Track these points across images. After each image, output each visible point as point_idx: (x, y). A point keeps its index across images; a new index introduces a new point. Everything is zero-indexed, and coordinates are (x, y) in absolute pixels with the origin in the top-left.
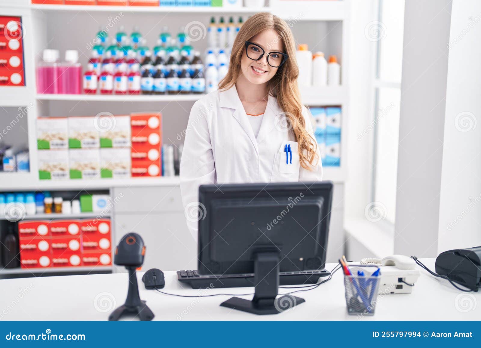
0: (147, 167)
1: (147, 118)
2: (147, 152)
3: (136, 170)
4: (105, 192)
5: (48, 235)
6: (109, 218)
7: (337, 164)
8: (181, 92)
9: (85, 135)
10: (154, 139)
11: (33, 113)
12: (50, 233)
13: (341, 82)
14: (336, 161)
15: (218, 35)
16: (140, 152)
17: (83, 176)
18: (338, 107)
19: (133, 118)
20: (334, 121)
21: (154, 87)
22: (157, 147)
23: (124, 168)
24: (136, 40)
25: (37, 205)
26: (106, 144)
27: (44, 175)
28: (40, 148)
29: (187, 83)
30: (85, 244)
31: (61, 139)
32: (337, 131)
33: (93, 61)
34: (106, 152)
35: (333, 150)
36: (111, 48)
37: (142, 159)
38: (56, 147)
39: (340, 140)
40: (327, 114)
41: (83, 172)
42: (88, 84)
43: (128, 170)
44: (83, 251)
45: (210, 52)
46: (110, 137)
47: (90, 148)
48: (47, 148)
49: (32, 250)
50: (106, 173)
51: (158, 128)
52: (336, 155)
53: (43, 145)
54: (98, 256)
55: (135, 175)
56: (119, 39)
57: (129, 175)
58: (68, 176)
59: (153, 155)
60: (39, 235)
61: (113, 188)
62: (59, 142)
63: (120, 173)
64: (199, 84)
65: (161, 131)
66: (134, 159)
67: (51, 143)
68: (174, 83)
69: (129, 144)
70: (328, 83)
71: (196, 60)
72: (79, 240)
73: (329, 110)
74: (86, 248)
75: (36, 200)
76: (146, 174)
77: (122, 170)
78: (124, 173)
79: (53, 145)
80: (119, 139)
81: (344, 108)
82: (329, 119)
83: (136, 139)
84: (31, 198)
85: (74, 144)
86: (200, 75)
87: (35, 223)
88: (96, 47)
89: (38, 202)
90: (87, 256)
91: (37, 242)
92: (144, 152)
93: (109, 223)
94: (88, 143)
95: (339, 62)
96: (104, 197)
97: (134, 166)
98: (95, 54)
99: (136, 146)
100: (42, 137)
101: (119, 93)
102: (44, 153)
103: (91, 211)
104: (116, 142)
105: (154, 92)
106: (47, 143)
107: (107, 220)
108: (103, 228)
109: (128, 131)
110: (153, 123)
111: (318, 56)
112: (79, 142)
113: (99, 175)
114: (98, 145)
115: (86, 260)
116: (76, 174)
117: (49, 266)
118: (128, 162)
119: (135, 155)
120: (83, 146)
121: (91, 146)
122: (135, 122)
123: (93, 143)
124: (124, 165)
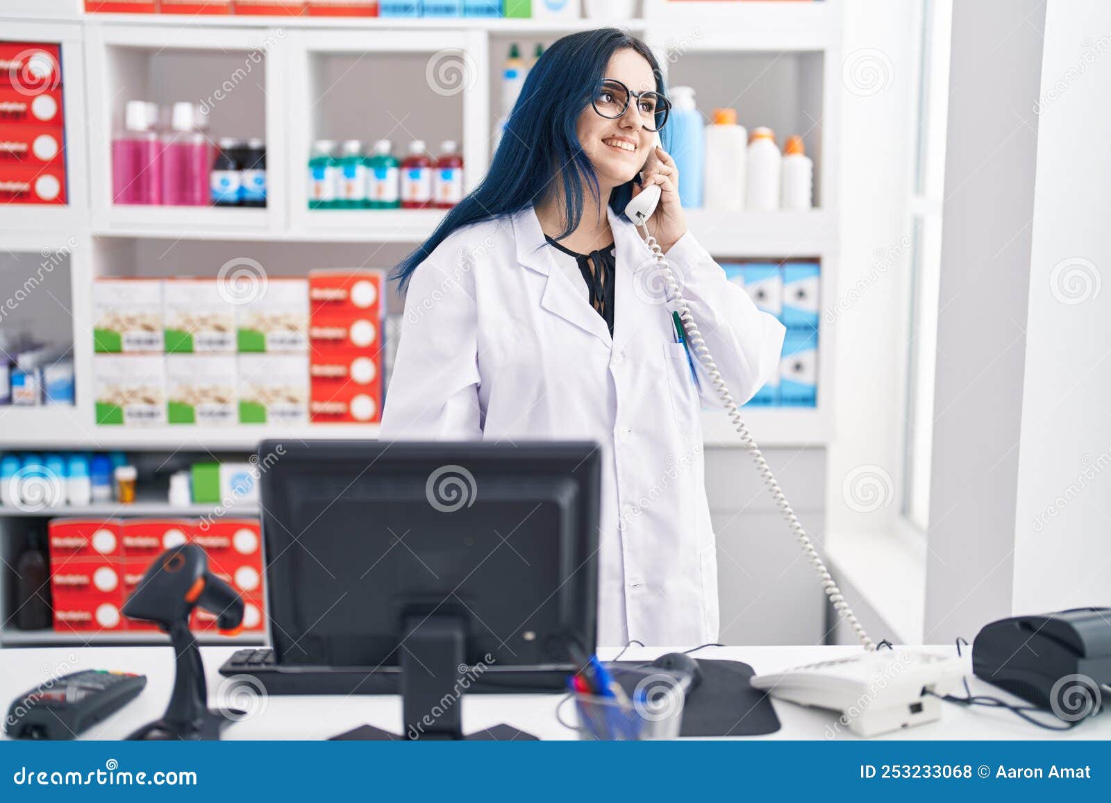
0: (347, 400)
1: (348, 283)
2: (348, 365)
3: (320, 407)
5: (116, 553)
6: (257, 517)
7: (809, 400)
9: (203, 321)
10: (362, 333)
11: (85, 267)
12: (121, 549)
14: (808, 392)
16: (332, 363)
17: (198, 418)
18: (814, 261)
19: (316, 283)
20: (801, 294)
22: (370, 352)
23: (293, 400)
25: (93, 483)
26: (251, 343)
27: (108, 413)
28: (99, 351)
31: (148, 328)
32: (808, 320)
34: (251, 362)
35: (798, 367)
37: (337, 380)
38: (136, 348)
39: (816, 340)
40: (784, 280)
41: (197, 409)
43: (303, 406)
46: (261, 329)
47: (214, 353)
48: (117, 351)
49: (79, 587)
50: (252, 413)
51: (375, 306)
52: (806, 378)
53: (108, 343)
55: (318, 417)
57: (305, 418)
58: (163, 417)
59: (363, 370)
60: (96, 553)
62: (144, 335)
63: (283, 414)
65: (377, 314)
66: (316, 381)
67: (124, 337)
69: (305, 346)
70: (781, 203)
73: (790, 270)
75: (91, 471)
76: (346, 417)
77: (288, 407)
78: (295, 414)
79: (128, 341)
80: (281, 333)
81: (826, 265)
82: (791, 290)
83: (319, 333)
84: (79, 466)
85: (178, 343)
87: (87, 526)
89: (95, 477)
91: (90, 570)
92: (340, 363)
93: (257, 530)
94: (210, 342)
97: (316, 396)
99: (321, 349)
100: (104, 322)
102: (108, 360)
103: (217, 500)
104: (273, 341)
106: (117, 338)
107: (253, 523)
108: (244, 542)
109: (302, 314)
110: (363, 295)
111: (761, 136)
112: (189, 339)
113: (234, 417)
114: (233, 346)
116: (181, 413)
117: (118, 628)
118: (302, 388)
119: (320, 370)
120: (197, 347)
121: (216, 347)
122: (319, 294)
123: (222, 342)
124: (294, 394)
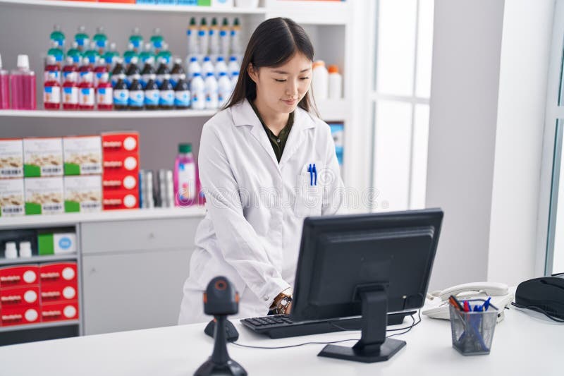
0: (122, 198)
1: (122, 138)
2: (122, 179)
3: (107, 202)
4: (70, 229)
6: (75, 260)
8: (162, 106)
9: (46, 160)
10: (130, 163)
13: (343, 95)
15: (199, 39)
16: (114, 179)
17: (43, 211)
18: (340, 123)
19: (106, 139)
20: (336, 139)
21: (129, 100)
22: (134, 173)
23: (93, 199)
24: (100, 44)
26: (71, 170)
29: (169, 96)
30: (44, 294)
31: (14, 165)
32: (339, 150)
33: (50, 68)
34: (71, 181)
36: (72, 52)
37: (116, 188)
38: (7, 176)
39: (342, 161)
41: (43, 206)
42: (48, 98)
43: (99, 202)
44: (41, 304)
45: (193, 60)
46: (77, 162)
47: (51, 176)
50: (72, 206)
51: (136, 149)
54: (61, 308)
55: (107, 207)
56: (80, 43)
57: (100, 208)
58: (23, 212)
59: (129, 182)
61: (80, 223)
62: (12, 169)
63: (88, 206)
64: (184, 96)
65: (139, 153)
66: (106, 188)
68: (154, 95)
69: (100, 170)
70: (329, 96)
71: (176, 69)
72: (36, 290)
74: (45, 299)
76: (121, 206)
77: (92, 202)
78: (95, 206)
80: (88, 164)
81: (347, 125)
83: (107, 164)
85: (32, 172)
86: (185, 86)
88: (54, 51)
90: (47, 309)
92: (118, 179)
93: (75, 268)
94: (50, 170)
95: (341, 72)
96: (70, 236)
97: (106, 197)
98: (53, 60)
99: (109, 173)
101: (86, 108)
103: (52, 253)
104: (84, 169)
105: (130, 107)
107: (73, 264)
108: (68, 274)
109: (98, 154)
110: (130, 144)
111: (319, 65)
112: (38, 169)
113: (62, 209)
114: (61, 173)
115: (45, 314)
116: (33, 209)
118: (98, 192)
119: (106, 183)
120: (43, 174)
121: (52, 173)
122: (107, 144)
123: (56, 170)
124: (94, 196)
